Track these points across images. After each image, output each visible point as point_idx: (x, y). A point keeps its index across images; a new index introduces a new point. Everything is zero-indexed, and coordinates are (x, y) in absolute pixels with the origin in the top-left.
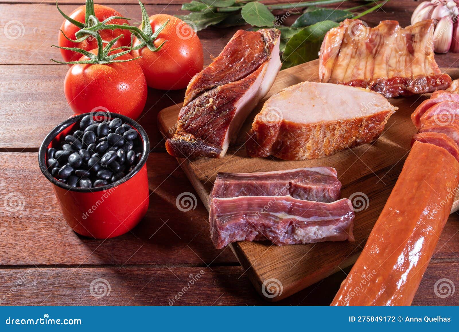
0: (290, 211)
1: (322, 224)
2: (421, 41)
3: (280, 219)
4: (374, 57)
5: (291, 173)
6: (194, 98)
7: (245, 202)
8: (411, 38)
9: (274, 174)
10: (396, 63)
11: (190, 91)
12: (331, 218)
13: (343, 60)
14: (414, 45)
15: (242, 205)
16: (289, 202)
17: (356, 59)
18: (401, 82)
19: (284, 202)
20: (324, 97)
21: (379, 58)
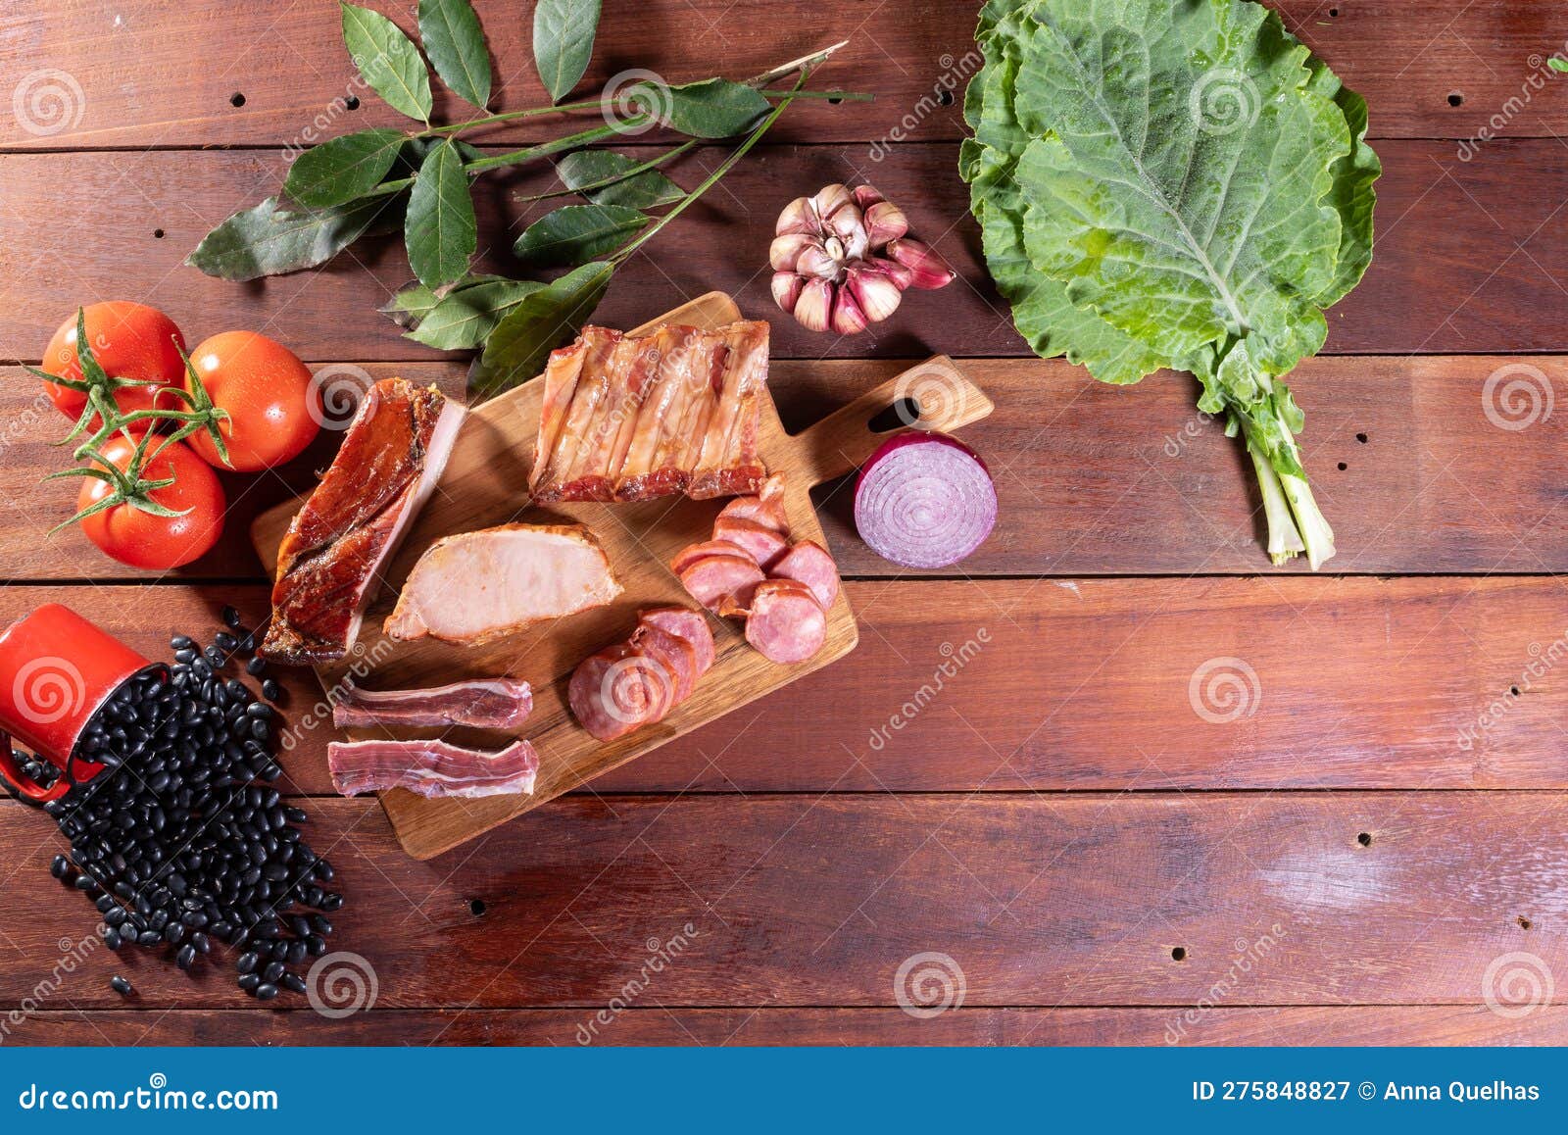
0: (436, 767)
1: (480, 783)
2: (739, 366)
3: (422, 777)
4: (641, 407)
5: (448, 695)
6: (293, 569)
7: (373, 754)
8: (722, 356)
9: (421, 699)
10: (681, 419)
11: (284, 558)
12: (492, 777)
13: (576, 420)
14: (725, 373)
15: (368, 758)
16: (435, 755)
17: (603, 415)
18: (675, 479)
19: (428, 753)
20: (504, 569)
21: (647, 412)
